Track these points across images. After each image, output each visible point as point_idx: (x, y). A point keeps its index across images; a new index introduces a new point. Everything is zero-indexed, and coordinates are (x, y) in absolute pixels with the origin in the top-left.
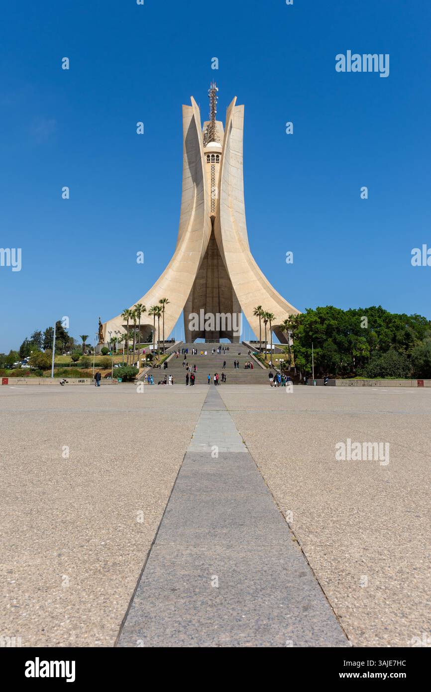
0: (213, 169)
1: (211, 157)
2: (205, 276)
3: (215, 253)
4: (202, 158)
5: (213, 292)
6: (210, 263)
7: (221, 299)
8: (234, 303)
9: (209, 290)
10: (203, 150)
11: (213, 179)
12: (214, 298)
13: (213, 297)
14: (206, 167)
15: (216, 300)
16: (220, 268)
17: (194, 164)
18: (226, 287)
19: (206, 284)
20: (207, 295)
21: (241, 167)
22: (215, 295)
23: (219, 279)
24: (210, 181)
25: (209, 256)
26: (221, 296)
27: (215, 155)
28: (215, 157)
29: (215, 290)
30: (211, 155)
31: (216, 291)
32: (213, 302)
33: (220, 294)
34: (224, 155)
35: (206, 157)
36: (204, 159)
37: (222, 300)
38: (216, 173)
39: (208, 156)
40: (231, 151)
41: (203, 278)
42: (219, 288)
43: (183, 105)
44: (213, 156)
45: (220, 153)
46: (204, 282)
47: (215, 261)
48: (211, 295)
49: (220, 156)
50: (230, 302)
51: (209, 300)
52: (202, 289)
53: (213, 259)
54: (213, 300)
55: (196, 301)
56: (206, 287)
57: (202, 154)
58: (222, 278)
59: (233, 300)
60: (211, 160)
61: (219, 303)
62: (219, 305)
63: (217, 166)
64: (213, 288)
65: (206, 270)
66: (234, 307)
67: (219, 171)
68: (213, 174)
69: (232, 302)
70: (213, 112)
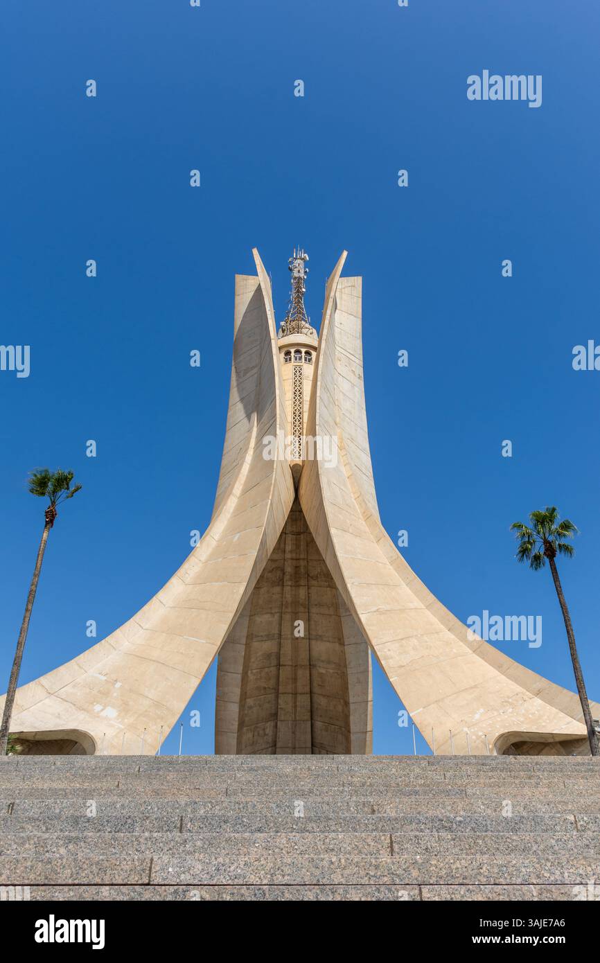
0: (298, 374)
1: (293, 354)
2: (277, 632)
3: (302, 570)
4: (275, 357)
5: (295, 680)
6: (289, 597)
7: (316, 697)
8: (352, 707)
9: (285, 673)
10: (276, 341)
11: (298, 393)
12: (299, 698)
13: (295, 694)
14: (283, 372)
15: (304, 700)
16: (314, 610)
17: (255, 370)
18: (329, 662)
19: (278, 658)
20: (281, 689)
21: (360, 384)
22: (300, 689)
23: (313, 642)
24: (290, 395)
25: (287, 577)
26: (316, 689)
27: (303, 350)
28: (303, 354)
29: (300, 672)
30: (292, 351)
31: (303, 674)
32: (296, 707)
33: (315, 684)
34: (322, 352)
35: (282, 355)
36: (278, 358)
37: (321, 701)
38: (305, 382)
39: (288, 353)
40: (337, 347)
41: (269, 637)
42: (311, 666)
43: (236, 275)
44: (298, 352)
45: (315, 349)
46: (275, 650)
47: (302, 592)
48: (290, 688)
49: (314, 354)
50: (340, 708)
51: (285, 702)
52: (266, 670)
53: (297, 585)
54: (296, 698)
55: (250, 702)
56: (279, 665)
57: (275, 350)
58: (319, 638)
59: (352, 700)
60: (292, 360)
61: (311, 712)
62: (312, 719)
63: (308, 369)
64: (296, 666)
65: (277, 616)
66: (352, 718)
67: (311, 378)
68: (298, 383)
69: (347, 704)
70: (298, 291)
